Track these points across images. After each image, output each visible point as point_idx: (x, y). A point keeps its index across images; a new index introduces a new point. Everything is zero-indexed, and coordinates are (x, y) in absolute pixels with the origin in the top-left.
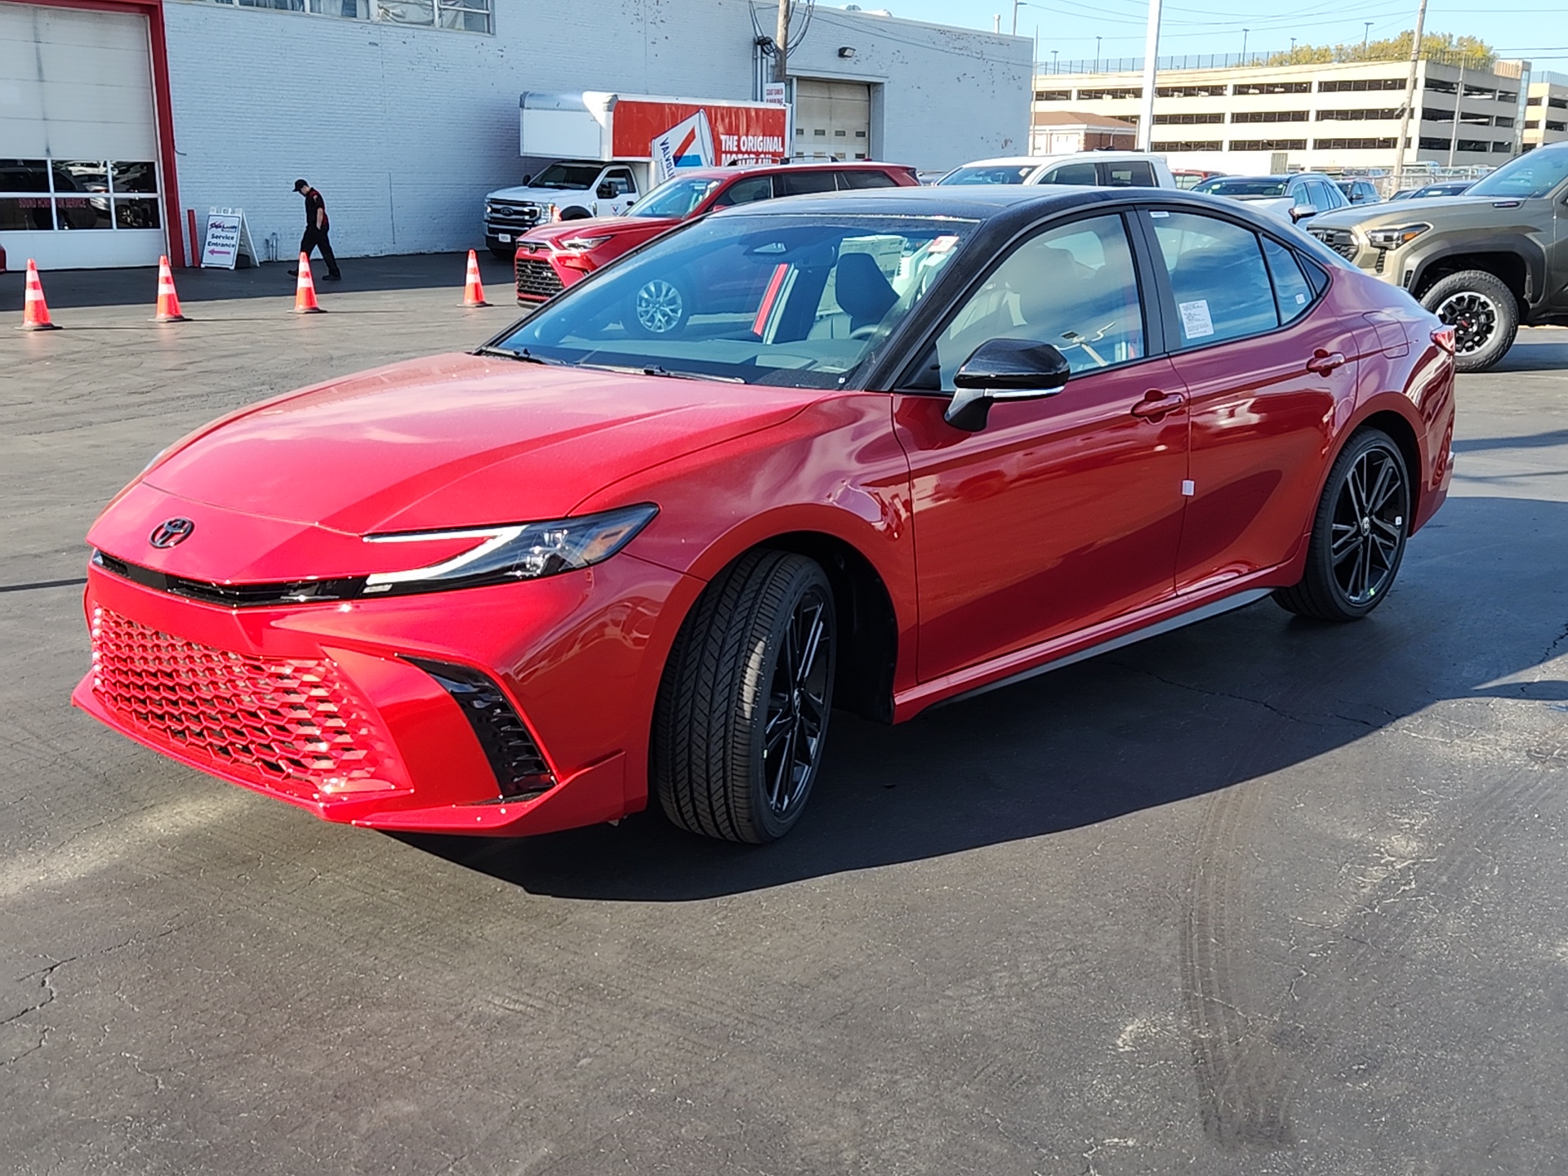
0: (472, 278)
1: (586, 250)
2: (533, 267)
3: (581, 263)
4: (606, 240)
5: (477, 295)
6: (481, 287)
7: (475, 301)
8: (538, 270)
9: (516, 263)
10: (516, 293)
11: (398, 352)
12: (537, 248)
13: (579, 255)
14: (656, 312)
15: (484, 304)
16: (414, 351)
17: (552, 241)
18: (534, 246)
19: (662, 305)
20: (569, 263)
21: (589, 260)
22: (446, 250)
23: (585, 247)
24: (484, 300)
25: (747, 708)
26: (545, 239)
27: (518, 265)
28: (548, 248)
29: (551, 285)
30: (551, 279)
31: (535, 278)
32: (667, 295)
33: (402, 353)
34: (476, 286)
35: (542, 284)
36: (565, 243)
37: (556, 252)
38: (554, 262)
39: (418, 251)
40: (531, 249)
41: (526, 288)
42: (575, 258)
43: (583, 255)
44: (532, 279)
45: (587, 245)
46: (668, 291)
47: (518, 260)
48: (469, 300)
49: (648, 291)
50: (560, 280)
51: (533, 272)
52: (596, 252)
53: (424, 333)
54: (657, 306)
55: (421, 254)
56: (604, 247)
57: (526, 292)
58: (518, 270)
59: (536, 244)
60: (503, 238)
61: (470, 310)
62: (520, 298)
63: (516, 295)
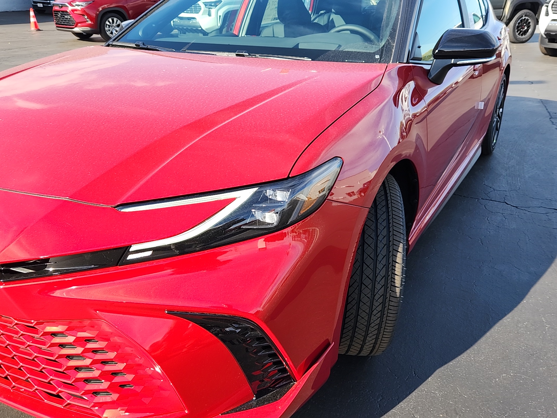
0: (33, 20)
1: (83, 7)
2: (61, 14)
3: (82, 13)
4: (91, 3)
5: (36, 26)
6: (37, 23)
7: (36, 29)
8: (64, 15)
9: (53, 12)
10: (55, 25)
11: (9, 49)
12: (62, 6)
13: (80, 9)
14: (113, 30)
15: (39, 30)
16: (16, 49)
17: (68, 3)
18: (61, 5)
19: (114, 27)
20: (75, 12)
21: (84, 11)
22: (17, 10)
23: (82, 6)
24: (39, 28)
25: (398, 290)
26: (66, 3)
27: (54, 13)
28: (67, 6)
29: (70, 21)
30: (70, 19)
31: (62, 18)
32: (116, 23)
33: (11, 49)
34: (35, 22)
35: (62, 20)
36: (74, 4)
37: (70, 8)
38: (70, 12)
39: (5, 11)
40: (60, 7)
41: (59, 23)
42: (78, 10)
43: (82, 9)
44: (61, 19)
45: (83, 5)
46: (117, 21)
47: (54, 11)
48: (33, 28)
49: (109, 22)
50: (74, 19)
51: (61, 16)
52: (87, 7)
53: (18, 41)
54: (113, 27)
55: (7, 12)
56: (90, 6)
57: (59, 24)
58: (55, 15)
59: (61, 4)
60: (40, 5)
61: (34, 32)
62: (57, 27)
63: (55, 26)
